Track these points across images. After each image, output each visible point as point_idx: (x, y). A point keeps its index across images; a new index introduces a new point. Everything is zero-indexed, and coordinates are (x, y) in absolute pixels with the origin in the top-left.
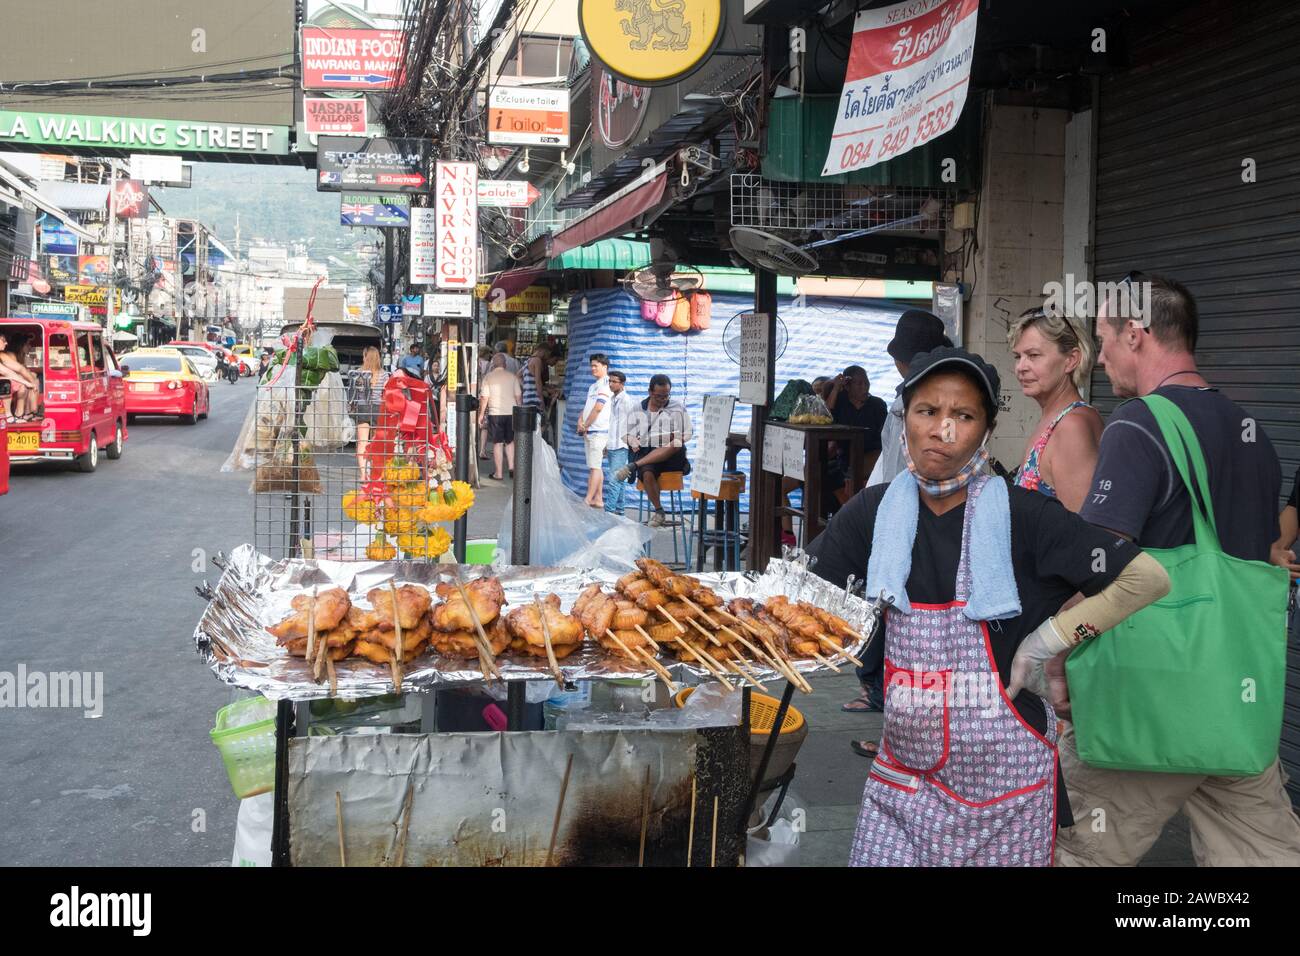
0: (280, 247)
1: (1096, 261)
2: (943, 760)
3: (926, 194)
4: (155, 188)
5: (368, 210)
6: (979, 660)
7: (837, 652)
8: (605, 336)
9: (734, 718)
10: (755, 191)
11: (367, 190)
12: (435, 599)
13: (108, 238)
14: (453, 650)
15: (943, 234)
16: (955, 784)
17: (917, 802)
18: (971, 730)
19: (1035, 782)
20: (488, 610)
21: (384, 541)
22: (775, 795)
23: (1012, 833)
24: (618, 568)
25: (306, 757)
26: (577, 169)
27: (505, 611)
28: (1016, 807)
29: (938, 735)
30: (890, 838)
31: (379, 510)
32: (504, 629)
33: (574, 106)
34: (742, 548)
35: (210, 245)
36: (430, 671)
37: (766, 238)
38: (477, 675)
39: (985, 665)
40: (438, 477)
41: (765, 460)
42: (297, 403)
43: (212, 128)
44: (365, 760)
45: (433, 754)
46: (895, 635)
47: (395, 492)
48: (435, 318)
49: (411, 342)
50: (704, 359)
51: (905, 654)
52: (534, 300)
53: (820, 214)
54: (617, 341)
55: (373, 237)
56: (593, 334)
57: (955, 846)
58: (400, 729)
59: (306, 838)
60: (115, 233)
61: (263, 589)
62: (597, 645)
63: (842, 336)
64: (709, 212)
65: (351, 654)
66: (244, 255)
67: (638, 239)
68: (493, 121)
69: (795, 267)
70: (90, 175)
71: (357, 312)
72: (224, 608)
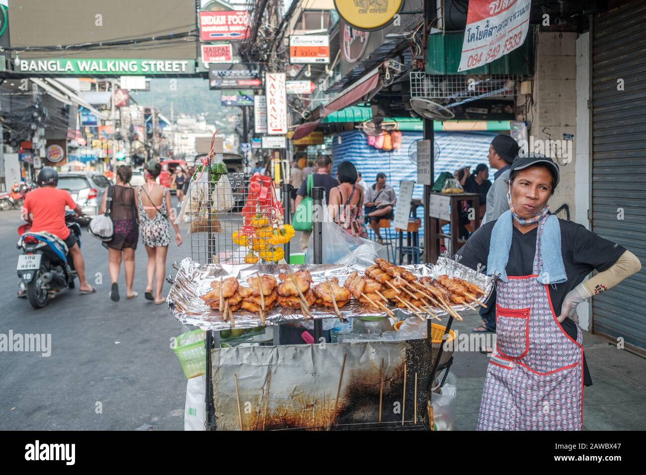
0: (192, 118)
1: (593, 107)
2: (526, 352)
3: (506, 78)
4: (133, 92)
5: (234, 98)
6: (544, 303)
7: (474, 301)
8: (350, 154)
9: (424, 335)
10: (422, 79)
11: (233, 88)
12: (278, 281)
13: (112, 117)
14: (288, 305)
15: (516, 97)
16: (532, 364)
17: (513, 374)
18: (540, 338)
19: (572, 364)
20: (304, 285)
21: (253, 254)
22: (443, 372)
23: (561, 389)
24: (365, 264)
25: (220, 358)
26: (334, 74)
27: (312, 286)
28: (562, 376)
29: (523, 340)
30: (500, 392)
31: (250, 240)
32: (312, 294)
33: (331, 43)
34: (421, 255)
35: (159, 118)
36: (278, 315)
37: (428, 103)
38: (301, 316)
39: (547, 306)
40: (277, 223)
41: (431, 211)
42: (209, 190)
43: (158, 62)
44: (247, 359)
45: (280, 355)
46: (500, 292)
47: (257, 231)
48: (268, 149)
49: (257, 161)
50: (399, 164)
51: (506, 301)
52: (316, 138)
53: (455, 90)
54: (356, 156)
55: (236, 111)
56: (344, 154)
57: (533, 395)
58: (262, 344)
59: (221, 396)
60: (115, 114)
61: (197, 279)
62: (357, 301)
63: (466, 150)
64: (399, 92)
65: (240, 308)
66: (175, 122)
67: (365, 106)
68: (292, 52)
69: (443, 117)
70: (102, 87)
71: (231, 148)
72: (179, 288)
